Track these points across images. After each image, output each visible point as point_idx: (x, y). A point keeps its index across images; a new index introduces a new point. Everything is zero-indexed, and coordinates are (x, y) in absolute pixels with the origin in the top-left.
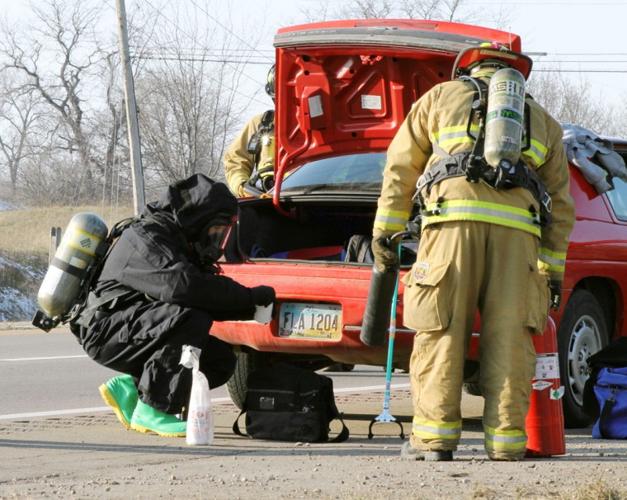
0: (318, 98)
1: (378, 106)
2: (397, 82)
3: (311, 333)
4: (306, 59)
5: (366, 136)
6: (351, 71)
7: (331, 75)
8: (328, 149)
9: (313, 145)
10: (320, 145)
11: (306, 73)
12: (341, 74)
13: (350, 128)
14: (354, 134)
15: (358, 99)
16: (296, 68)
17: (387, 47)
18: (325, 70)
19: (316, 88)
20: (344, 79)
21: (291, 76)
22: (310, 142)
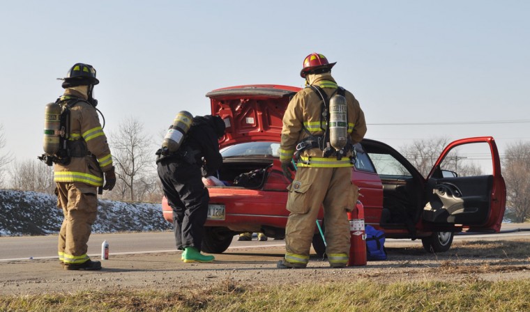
0: (228, 119)
1: (253, 122)
2: (259, 111)
3: (213, 217)
4: (223, 102)
5: (250, 135)
6: (241, 107)
7: (233, 109)
8: (234, 141)
9: (228, 140)
10: (230, 140)
11: (223, 109)
12: (237, 109)
13: (242, 132)
14: (244, 134)
15: (244, 120)
16: (219, 107)
17: (251, 95)
18: (230, 107)
19: (227, 115)
20: (238, 111)
21: (218, 111)
22: (226, 139)
